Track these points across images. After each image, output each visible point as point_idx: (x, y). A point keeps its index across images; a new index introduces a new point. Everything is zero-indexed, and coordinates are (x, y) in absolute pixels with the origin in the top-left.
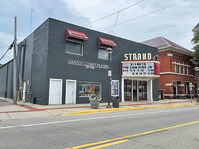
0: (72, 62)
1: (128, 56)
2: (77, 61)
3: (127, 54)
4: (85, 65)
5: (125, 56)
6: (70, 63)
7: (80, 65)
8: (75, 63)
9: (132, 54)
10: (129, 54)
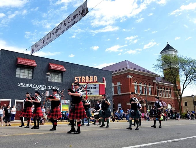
0: (21, 85)
1: (78, 79)
2: (26, 84)
3: (77, 77)
4: (35, 87)
5: (76, 79)
6: (19, 86)
7: (29, 87)
8: (24, 86)
9: (81, 77)
10: (79, 77)
